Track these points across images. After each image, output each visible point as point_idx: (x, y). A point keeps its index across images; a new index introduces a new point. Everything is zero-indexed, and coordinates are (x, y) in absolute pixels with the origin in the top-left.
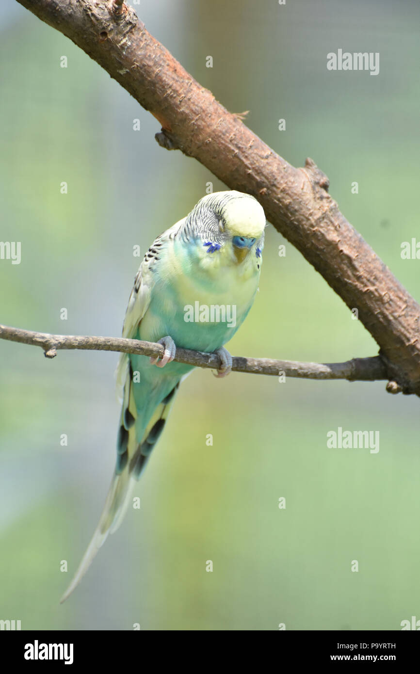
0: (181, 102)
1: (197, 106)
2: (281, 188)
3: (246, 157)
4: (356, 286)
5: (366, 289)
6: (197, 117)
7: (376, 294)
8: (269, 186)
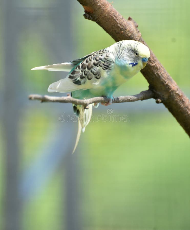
0: (98, 1)
1: (103, 2)
2: (128, 30)
3: (117, 20)
4: (149, 64)
5: (153, 65)
6: (103, 6)
7: (156, 66)
8: (124, 29)
